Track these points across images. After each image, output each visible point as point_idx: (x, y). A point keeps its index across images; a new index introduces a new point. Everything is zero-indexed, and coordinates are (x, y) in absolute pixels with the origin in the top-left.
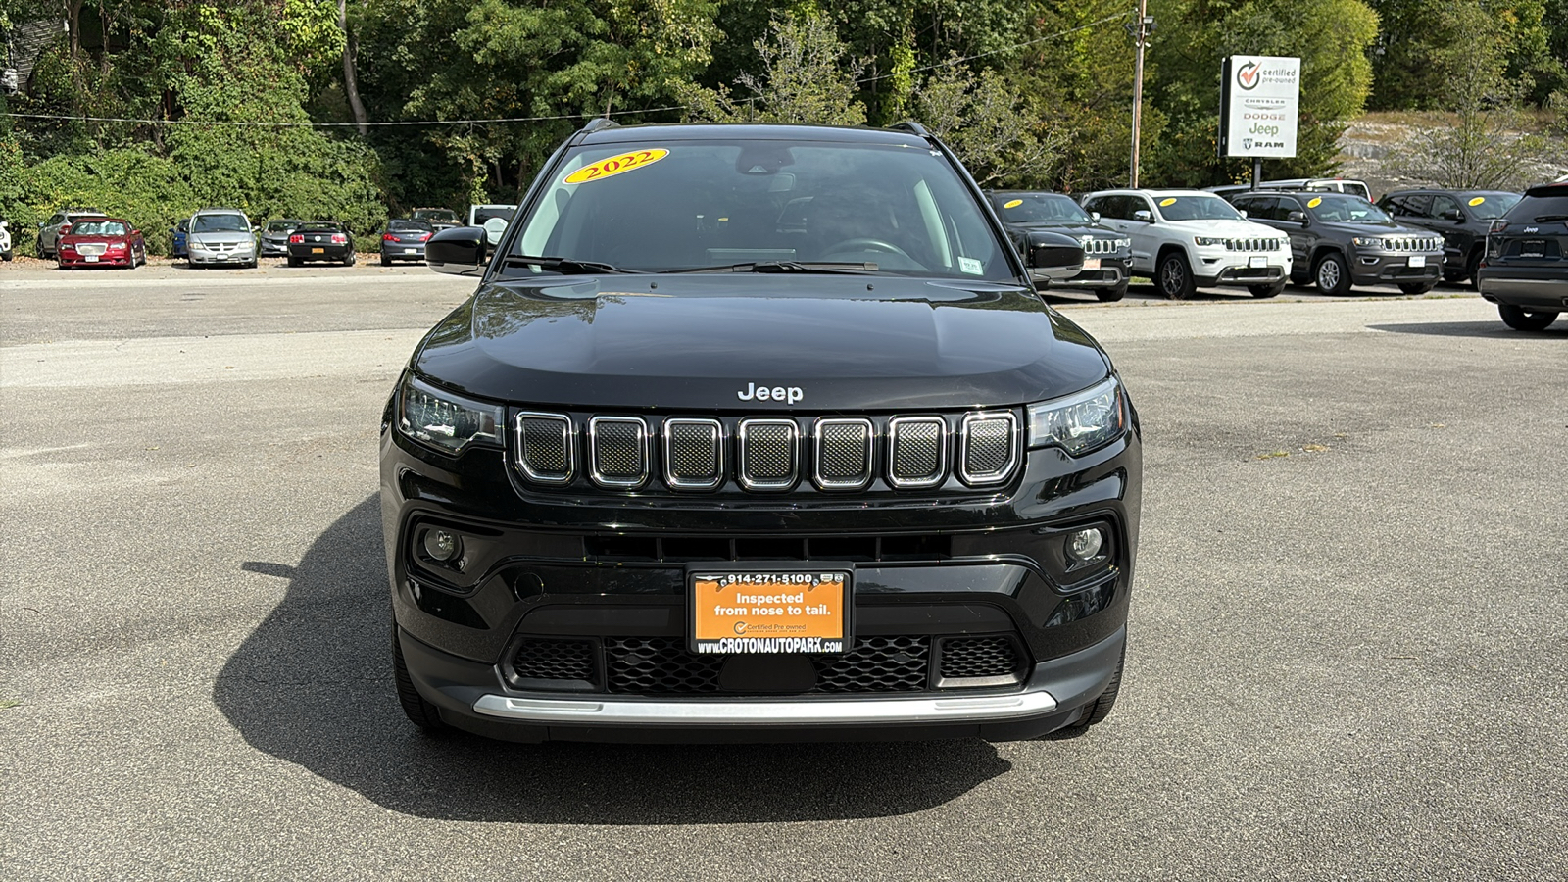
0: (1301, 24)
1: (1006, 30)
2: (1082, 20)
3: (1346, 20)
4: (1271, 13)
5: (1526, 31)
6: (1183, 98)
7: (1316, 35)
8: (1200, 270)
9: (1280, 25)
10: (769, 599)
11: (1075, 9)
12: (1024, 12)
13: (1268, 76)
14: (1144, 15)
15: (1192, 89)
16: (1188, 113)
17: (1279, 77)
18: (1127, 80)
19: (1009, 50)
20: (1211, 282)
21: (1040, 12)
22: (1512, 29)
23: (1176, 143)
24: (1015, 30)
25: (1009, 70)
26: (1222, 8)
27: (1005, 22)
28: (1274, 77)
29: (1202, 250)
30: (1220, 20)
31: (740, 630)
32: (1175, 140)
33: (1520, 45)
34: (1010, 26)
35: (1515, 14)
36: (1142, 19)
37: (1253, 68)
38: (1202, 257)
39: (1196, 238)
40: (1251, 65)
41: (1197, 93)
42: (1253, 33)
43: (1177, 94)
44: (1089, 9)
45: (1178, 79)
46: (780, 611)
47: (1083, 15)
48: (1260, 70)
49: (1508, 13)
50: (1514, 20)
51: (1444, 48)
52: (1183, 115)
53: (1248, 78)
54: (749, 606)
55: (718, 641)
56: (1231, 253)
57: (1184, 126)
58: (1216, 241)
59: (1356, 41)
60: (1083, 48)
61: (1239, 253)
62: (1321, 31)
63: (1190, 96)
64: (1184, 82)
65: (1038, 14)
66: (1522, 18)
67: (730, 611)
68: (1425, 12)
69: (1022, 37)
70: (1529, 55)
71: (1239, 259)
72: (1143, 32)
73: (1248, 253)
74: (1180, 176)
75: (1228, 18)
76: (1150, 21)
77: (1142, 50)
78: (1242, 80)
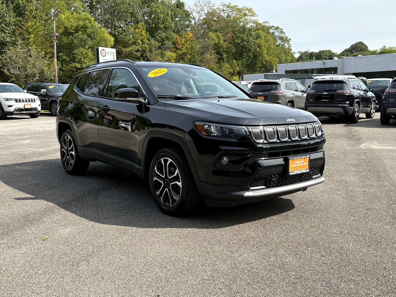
0: (95, 39)
1: (6, 33)
2: (31, 32)
3: (106, 39)
4: (87, 35)
5: (143, 45)
6: (64, 58)
7: (99, 42)
8: (7, 109)
9: (89, 39)
10: (299, 162)
11: (28, 28)
12: (11, 28)
13: (108, 53)
14: (55, 33)
15: (66, 55)
16: (66, 62)
17: (111, 54)
18: (48, 51)
19: (8, 40)
20: (12, 113)
21: (17, 28)
22: (141, 45)
23: (63, 71)
24: (9, 33)
25: (9, 46)
26: (72, 32)
27: (5, 30)
28: (110, 54)
29: (6, 103)
30: (72, 36)
31: (295, 169)
32: (62, 70)
33: (142, 49)
34: (7, 32)
35: (141, 41)
36: (55, 34)
37: (104, 51)
38: (7, 105)
39: (4, 98)
40: (104, 50)
41: (67, 56)
42: (82, 40)
43: (62, 56)
44: (33, 29)
45: (62, 52)
46: (300, 164)
47: (31, 31)
48: (106, 51)
49: (139, 40)
50: (141, 42)
51: (125, 48)
52: (64, 62)
53: (103, 53)
54: (296, 164)
55: (292, 172)
56: (17, 103)
57: (65, 66)
58: (11, 99)
59: (109, 45)
60: (32, 40)
61: (20, 103)
62: (100, 41)
63: (66, 57)
64: (64, 53)
65: (16, 29)
66: (142, 42)
67: (294, 166)
68: (119, 38)
69: (12, 36)
70: (145, 52)
71: (21, 105)
72: (55, 38)
73: (24, 103)
74: (65, 80)
75: (75, 35)
76: (58, 34)
77: (55, 43)
78: (102, 54)
